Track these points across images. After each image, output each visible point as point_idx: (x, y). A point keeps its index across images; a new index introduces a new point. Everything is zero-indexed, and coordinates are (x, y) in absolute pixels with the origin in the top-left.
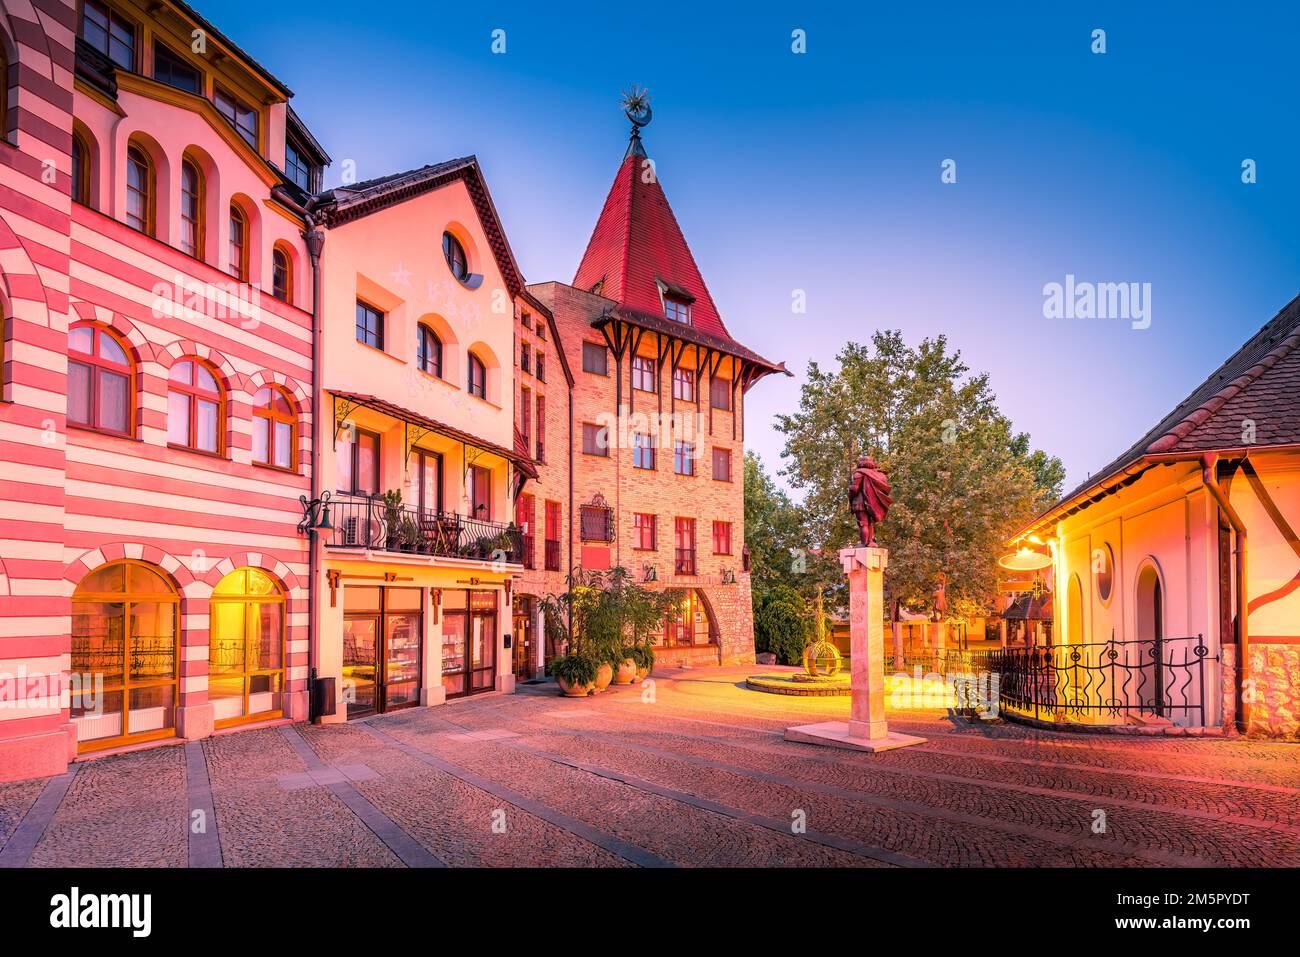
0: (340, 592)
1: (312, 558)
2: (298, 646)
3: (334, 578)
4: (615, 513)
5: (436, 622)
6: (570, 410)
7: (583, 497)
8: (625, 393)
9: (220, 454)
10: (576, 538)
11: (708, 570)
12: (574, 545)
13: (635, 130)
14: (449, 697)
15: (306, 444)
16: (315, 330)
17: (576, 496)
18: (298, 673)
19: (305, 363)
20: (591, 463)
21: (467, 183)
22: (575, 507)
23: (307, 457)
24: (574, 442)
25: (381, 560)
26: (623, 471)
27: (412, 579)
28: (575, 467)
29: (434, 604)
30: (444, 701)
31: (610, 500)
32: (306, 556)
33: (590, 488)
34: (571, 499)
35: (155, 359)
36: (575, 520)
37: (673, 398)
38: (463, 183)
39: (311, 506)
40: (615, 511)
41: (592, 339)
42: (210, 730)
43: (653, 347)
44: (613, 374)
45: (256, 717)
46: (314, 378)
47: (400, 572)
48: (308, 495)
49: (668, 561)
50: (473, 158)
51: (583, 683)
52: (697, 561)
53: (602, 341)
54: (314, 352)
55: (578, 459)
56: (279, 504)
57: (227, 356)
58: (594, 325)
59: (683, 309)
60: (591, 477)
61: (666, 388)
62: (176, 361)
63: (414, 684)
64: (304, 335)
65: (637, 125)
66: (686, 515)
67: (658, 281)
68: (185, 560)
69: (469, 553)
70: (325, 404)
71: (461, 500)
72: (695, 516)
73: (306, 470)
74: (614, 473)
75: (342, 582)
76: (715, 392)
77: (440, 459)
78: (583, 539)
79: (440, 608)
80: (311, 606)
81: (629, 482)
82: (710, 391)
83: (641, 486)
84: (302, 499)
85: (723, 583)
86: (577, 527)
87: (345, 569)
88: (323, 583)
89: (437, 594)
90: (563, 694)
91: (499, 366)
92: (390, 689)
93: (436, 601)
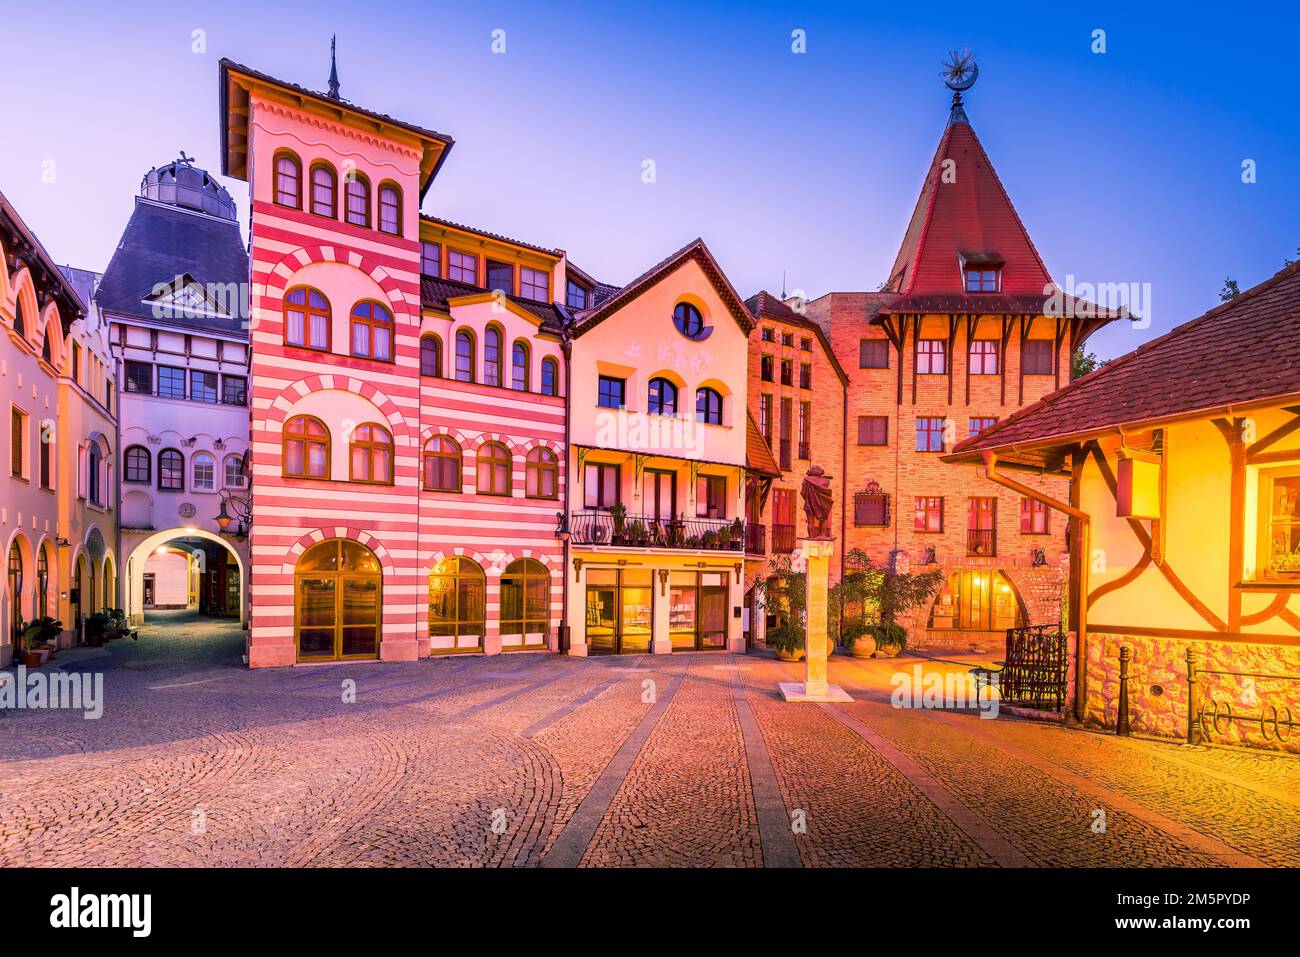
0: (583, 573)
1: (565, 551)
2: (556, 606)
3: (578, 564)
4: (892, 500)
5: (663, 594)
6: (845, 408)
7: (857, 484)
8: (907, 380)
9: (508, 494)
10: (849, 524)
11: (1012, 551)
12: (847, 530)
13: (957, 97)
14: (674, 650)
15: (561, 480)
16: (567, 407)
17: (849, 486)
18: (555, 623)
19: (560, 429)
20: (868, 453)
21: (697, 260)
22: (850, 496)
23: (561, 489)
24: (849, 436)
25: (612, 553)
26: (902, 457)
27: (641, 564)
28: (849, 460)
29: (661, 581)
30: (670, 651)
31: (886, 485)
32: (561, 550)
33: (865, 476)
34: (844, 489)
35: (470, 447)
36: (847, 508)
37: (968, 374)
38: (694, 261)
39: (563, 520)
40: (894, 496)
41: (870, 336)
42: (499, 651)
43: (943, 326)
44: (893, 365)
45: (529, 647)
46: (566, 437)
47: (629, 559)
48: (562, 512)
49: (958, 543)
50: (699, 240)
51: (790, 650)
52: (998, 542)
53: (883, 335)
54: (566, 421)
55: (852, 451)
56: (544, 519)
57: (510, 437)
58: (873, 322)
59: (990, 275)
60: (867, 467)
61: (959, 367)
62: (480, 447)
63: (649, 638)
64: (560, 412)
65: (958, 91)
66: (981, 495)
67: (959, 255)
68: (487, 555)
69: (694, 543)
70: (573, 452)
71: (688, 503)
72: (995, 495)
73: (561, 497)
74: (894, 460)
75: (584, 567)
76: (1027, 358)
77: (674, 474)
78: (856, 524)
79: (667, 586)
80: (565, 582)
81: (909, 467)
82: (1022, 357)
83: (925, 470)
84: (559, 514)
85: (1034, 565)
86: (850, 514)
87: (585, 557)
88: (571, 567)
89: (664, 575)
90: (778, 659)
91: (731, 393)
92: (625, 639)
93: (664, 579)
